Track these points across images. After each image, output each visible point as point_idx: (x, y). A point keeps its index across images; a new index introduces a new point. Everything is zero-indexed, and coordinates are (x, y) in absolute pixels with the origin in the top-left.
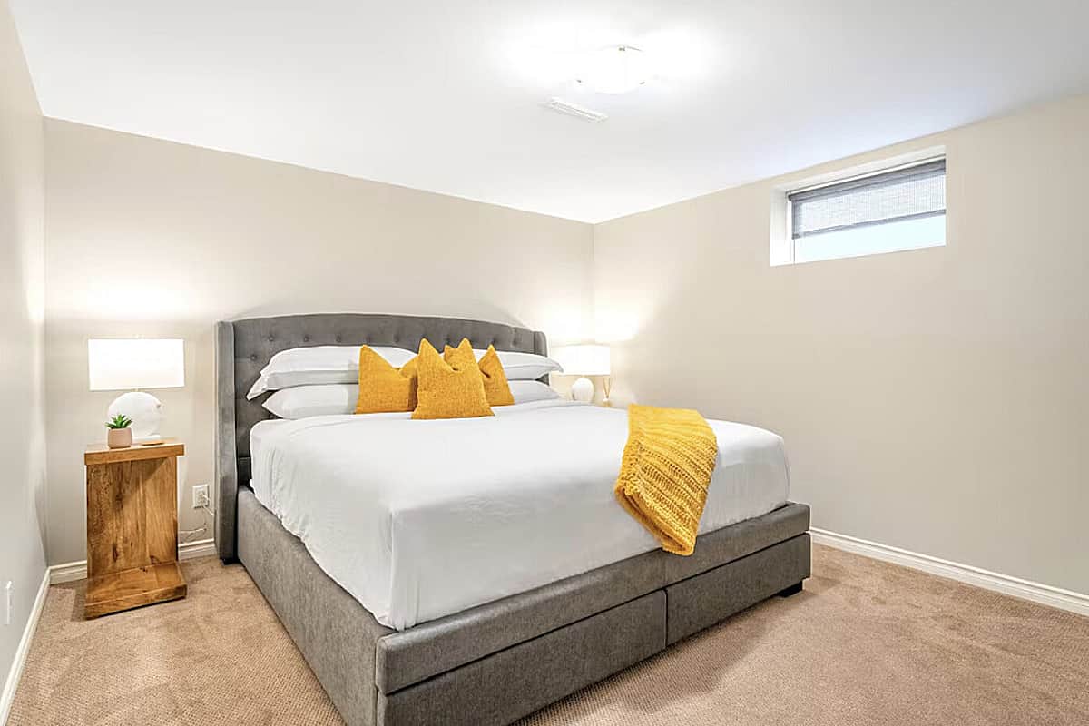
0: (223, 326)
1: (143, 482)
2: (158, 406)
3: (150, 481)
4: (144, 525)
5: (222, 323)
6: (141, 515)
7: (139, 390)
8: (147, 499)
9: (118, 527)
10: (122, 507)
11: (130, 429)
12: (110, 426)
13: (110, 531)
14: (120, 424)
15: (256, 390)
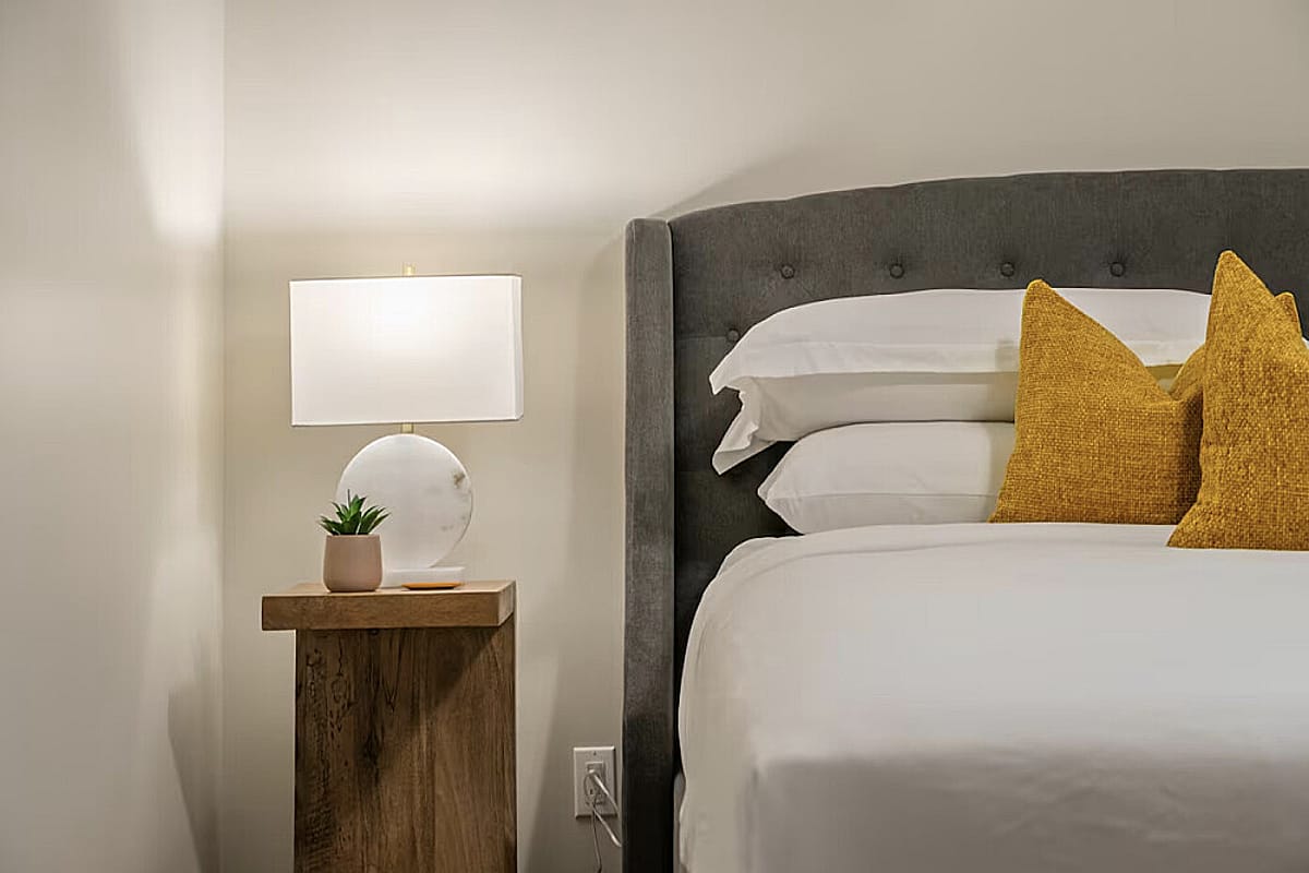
0: (641, 233)
1: (428, 711)
2: (459, 479)
3: (444, 712)
4: (430, 844)
5: (638, 222)
6: (424, 810)
7: (414, 428)
8: (438, 768)
9: (365, 839)
10: (377, 780)
11: (377, 538)
12: (330, 525)
13: (348, 847)
14: (354, 523)
15: (736, 444)
